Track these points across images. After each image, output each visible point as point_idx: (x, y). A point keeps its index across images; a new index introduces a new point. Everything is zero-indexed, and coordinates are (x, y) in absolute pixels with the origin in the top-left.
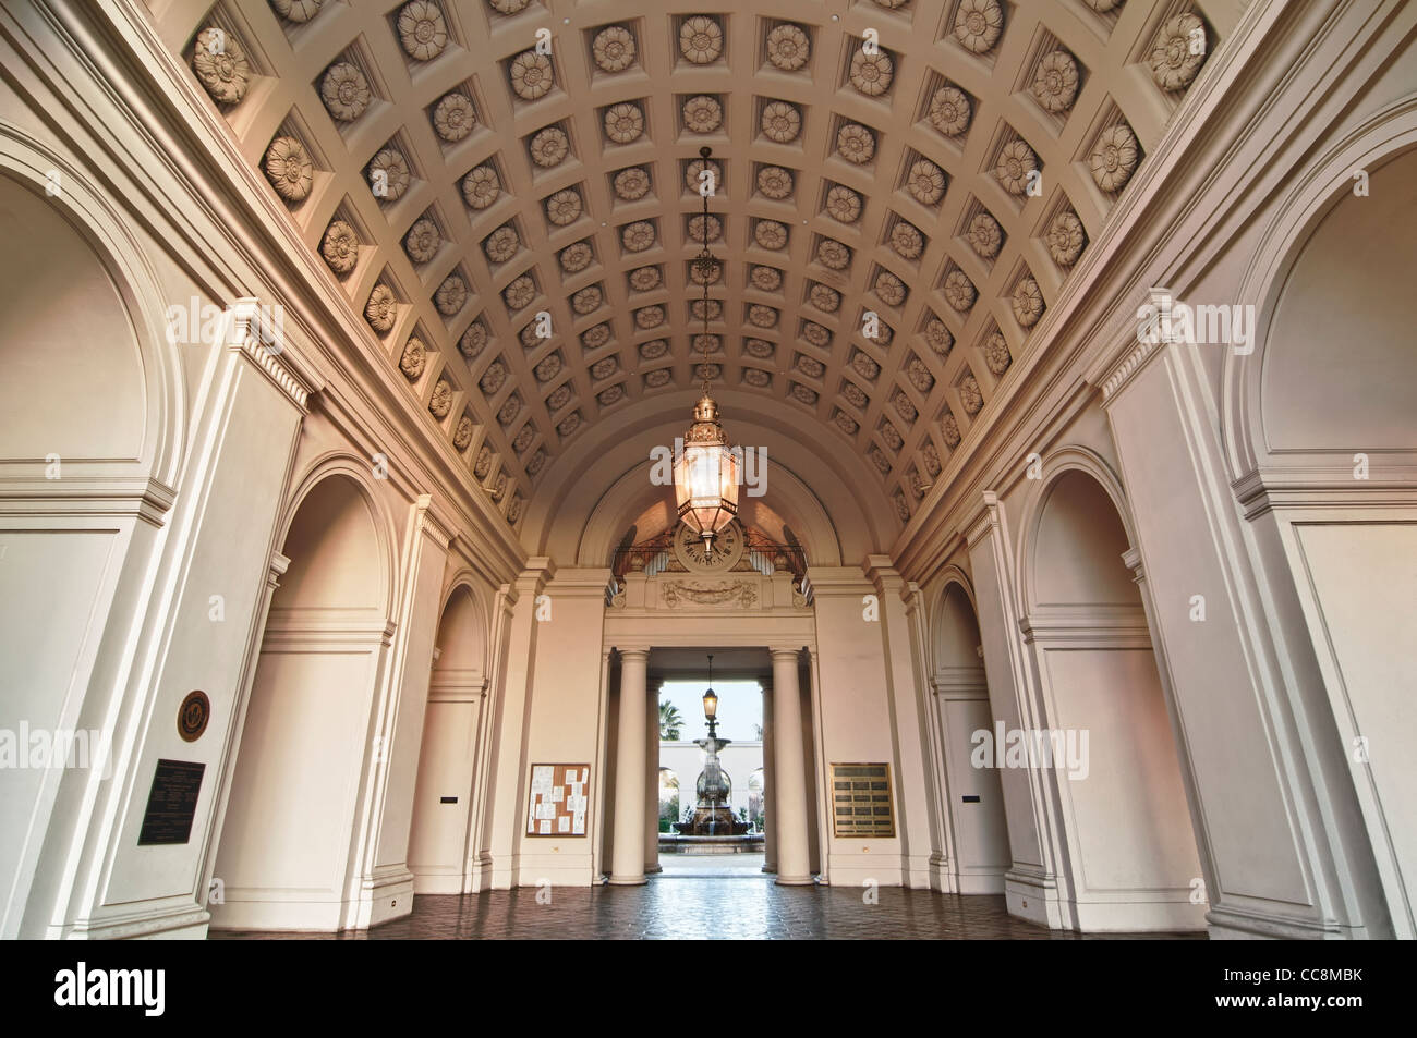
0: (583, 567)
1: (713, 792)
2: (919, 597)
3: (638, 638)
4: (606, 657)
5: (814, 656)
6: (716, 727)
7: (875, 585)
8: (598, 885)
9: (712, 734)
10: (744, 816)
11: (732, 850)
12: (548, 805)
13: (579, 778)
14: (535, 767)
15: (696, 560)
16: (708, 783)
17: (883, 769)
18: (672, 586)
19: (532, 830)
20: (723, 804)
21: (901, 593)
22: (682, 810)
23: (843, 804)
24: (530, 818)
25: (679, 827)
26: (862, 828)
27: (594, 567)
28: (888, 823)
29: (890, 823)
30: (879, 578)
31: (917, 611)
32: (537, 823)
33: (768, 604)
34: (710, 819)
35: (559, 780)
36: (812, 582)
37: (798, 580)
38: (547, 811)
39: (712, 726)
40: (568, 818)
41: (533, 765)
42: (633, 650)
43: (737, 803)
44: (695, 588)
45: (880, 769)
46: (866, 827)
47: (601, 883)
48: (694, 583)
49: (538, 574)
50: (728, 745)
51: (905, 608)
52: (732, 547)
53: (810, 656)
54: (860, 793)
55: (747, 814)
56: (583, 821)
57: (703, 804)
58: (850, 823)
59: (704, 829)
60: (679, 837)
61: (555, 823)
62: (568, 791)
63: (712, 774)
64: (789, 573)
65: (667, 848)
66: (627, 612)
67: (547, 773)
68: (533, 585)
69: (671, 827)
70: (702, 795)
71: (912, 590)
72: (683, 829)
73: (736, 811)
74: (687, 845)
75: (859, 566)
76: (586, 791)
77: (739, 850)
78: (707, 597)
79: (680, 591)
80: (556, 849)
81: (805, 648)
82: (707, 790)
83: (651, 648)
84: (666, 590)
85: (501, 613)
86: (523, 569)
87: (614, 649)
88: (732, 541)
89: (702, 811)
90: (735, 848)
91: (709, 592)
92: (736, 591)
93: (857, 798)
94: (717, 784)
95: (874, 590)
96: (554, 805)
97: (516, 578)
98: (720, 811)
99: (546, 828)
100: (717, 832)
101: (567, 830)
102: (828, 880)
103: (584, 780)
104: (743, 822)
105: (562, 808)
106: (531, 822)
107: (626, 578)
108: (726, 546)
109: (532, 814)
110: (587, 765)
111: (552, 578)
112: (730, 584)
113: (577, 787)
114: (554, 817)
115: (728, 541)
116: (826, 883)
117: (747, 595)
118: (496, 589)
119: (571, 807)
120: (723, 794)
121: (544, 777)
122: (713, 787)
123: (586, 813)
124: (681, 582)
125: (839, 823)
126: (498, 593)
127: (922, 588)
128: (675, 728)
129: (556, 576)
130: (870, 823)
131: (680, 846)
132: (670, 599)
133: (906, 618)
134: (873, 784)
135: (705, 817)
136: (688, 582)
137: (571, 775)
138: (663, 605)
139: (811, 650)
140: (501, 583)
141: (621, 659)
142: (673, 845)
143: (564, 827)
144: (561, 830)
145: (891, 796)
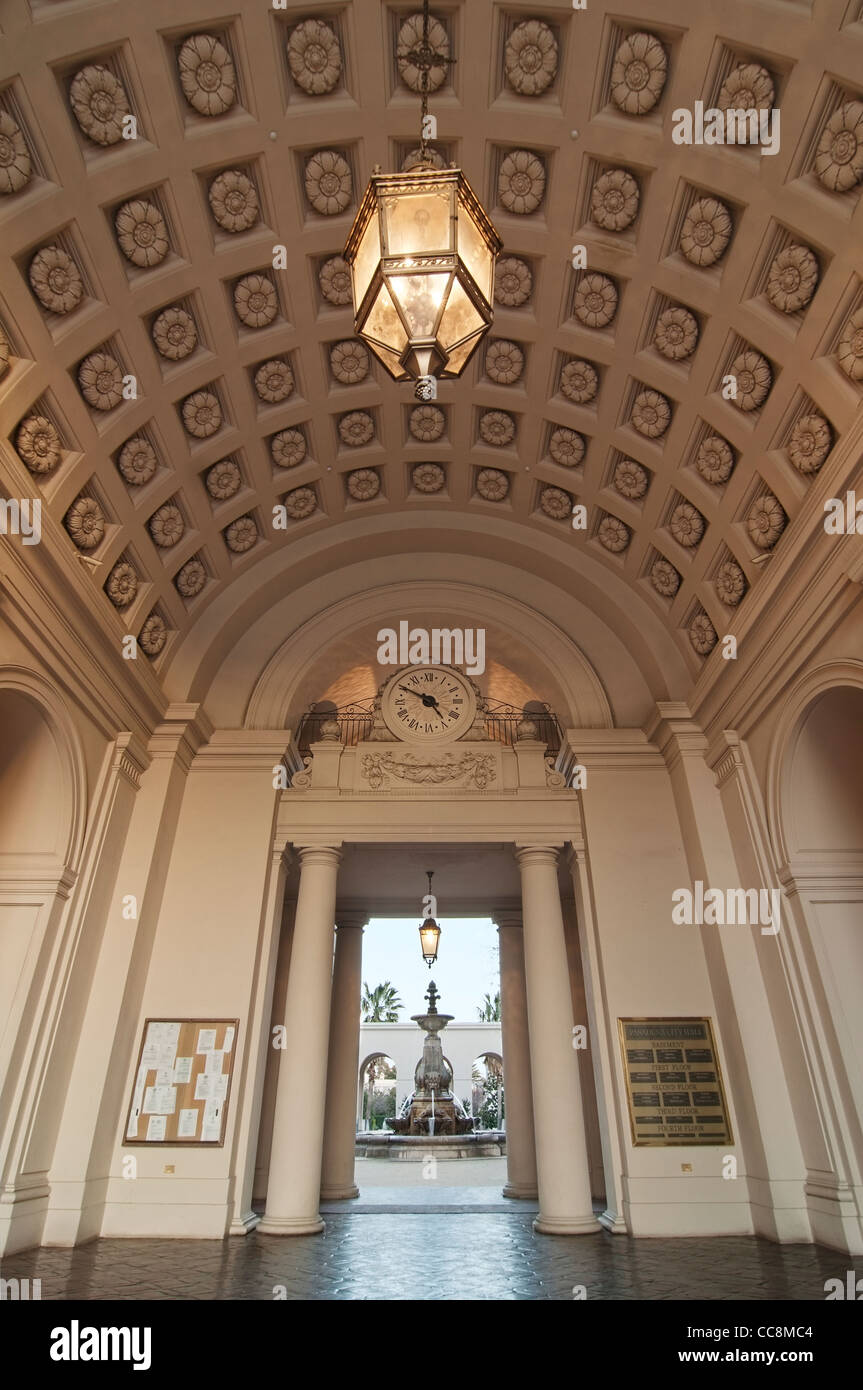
0: (253, 728)
1: (435, 1079)
2: (743, 753)
3: (327, 830)
4: (277, 857)
5: (581, 856)
6: (437, 1000)
7: (663, 753)
8: (237, 1236)
9: (432, 1010)
10: (467, 1110)
11: (455, 1154)
12: (165, 1089)
13: (219, 1045)
14: (152, 1025)
15: (410, 726)
16: (428, 1069)
17: (701, 1028)
18: (376, 759)
19: (133, 1134)
20: (445, 1095)
21: (705, 758)
22: (399, 1102)
23: (647, 1088)
24: (133, 1112)
25: (393, 1125)
26: (676, 1128)
27: (267, 728)
28: (717, 1119)
29: (722, 1119)
30: (673, 735)
31: (741, 772)
32: (144, 1119)
33: (512, 783)
34: (429, 1115)
35: (186, 1047)
36: (574, 749)
37: (551, 752)
38: (160, 1101)
39: (433, 1000)
40: (195, 1112)
41: (148, 1021)
42: (317, 846)
43: (461, 1093)
44: (409, 761)
45: (696, 1028)
46: (684, 1128)
47: (244, 1230)
48: (408, 755)
49: (181, 729)
50: (450, 1022)
51: (713, 777)
52: (462, 709)
53: (575, 855)
54: (670, 1068)
55: (470, 1107)
56: (219, 1118)
57: (421, 1095)
58: (658, 1120)
59: (423, 1127)
60: (392, 1137)
61: (173, 1121)
62: (200, 1065)
63: (433, 1057)
64: (541, 743)
65: (379, 1151)
66: (313, 795)
67: (169, 1034)
68: (174, 745)
69: (384, 1124)
70: (421, 1084)
71: (730, 742)
72: (400, 1127)
73: (458, 1102)
74: (402, 1148)
75: (640, 728)
76: (228, 1068)
77: (463, 1154)
78: (427, 772)
79: (388, 766)
80: (171, 1168)
81: (568, 845)
82: (426, 1077)
83: (344, 843)
84: (369, 763)
85: (114, 774)
86: (160, 720)
87: (290, 845)
88: (460, 701)
89: (420, 1104)
90: (459, 1151)
91: (429, 766)
92: (467, 766)
93: (665, 1077)
94: (438, 1070)
95: (662, 761)
96: (175, 1089)
97: (150, 734)
98: (441, 1104)
99: (157, 1131)
100: (437, 1132)
101: (191, 1134)
102: (628, 1224)
103: (227, 1047)
104: (467, 1118)
105: (185, 1095)
106: (134, 1119)
107: (313, 747)
108: (453, 707)
109: (137, 1104)
110: (234, 1022)
111: (207, 742)
112: (458, 757)
113: (215, 1059)
114: (172, 1111)
115: (455, 701)
116: (623, 1230)
117: (482, 771)
118: (110, 739)
119: (203, 1092)
120: (445, 1083)
121: (165, 1038)
122: (433, 1074)
123: (227, 1103)
124: (390, 754)
125: (641, 1120)
126: (111, 746)
127: (745, 738)
128: (393, 1012)
129: (213, 739)
130: (688, 1120)
131: (394, 1148)
132: (375, 776)
133: (718, 792)
134: (688, 1051)
135: (424, 1111)
136: (399, 752)
137: (206, 1037)
138: (364, 784)
139: (578, 845)
140: (119, 730)
141: (301, 861)
142: (385, 1148)
143: (186, 1131)
144: (182, 1134)
145: (718, 1072)
